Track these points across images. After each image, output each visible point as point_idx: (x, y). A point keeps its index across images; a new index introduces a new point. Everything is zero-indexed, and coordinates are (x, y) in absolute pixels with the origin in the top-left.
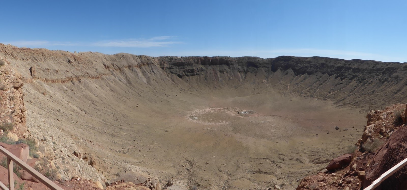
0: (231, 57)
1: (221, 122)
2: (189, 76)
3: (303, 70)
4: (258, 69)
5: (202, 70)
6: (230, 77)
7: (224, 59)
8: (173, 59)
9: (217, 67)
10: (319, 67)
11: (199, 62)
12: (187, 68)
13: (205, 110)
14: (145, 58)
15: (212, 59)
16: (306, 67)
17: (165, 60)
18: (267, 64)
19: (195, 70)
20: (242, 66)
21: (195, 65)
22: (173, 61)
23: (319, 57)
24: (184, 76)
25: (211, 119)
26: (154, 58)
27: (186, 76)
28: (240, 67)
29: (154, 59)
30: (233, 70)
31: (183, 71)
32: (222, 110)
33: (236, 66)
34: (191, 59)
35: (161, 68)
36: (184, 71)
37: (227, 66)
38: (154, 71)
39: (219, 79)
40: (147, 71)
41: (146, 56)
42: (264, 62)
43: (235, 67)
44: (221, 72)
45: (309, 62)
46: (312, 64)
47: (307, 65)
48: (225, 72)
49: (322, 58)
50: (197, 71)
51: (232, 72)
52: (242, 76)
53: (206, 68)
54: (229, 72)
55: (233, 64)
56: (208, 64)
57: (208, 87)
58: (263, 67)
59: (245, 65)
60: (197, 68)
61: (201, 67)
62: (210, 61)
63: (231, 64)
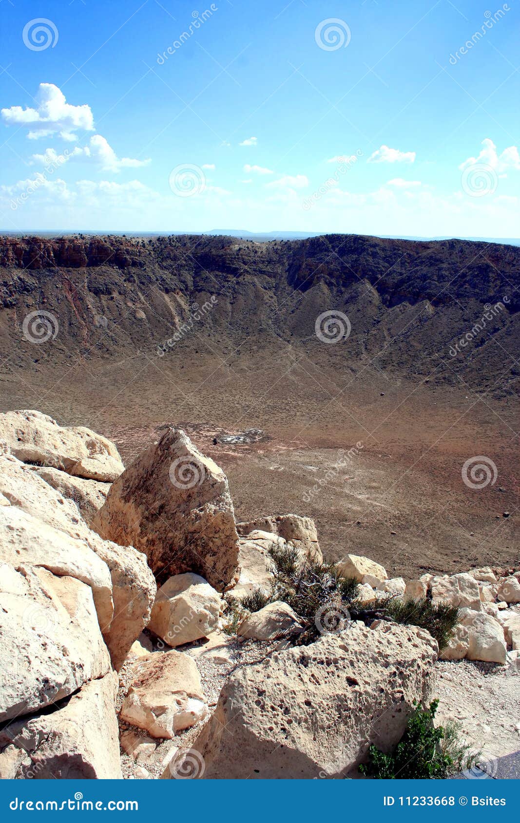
3: (414, 288)
4: (241, 279)
5: (25, 289)
6: (135, 311)
7: (108, 245)
9: (82, 277)
10: (468, 278)
11: (8, 257)
15: (56, 246)
16: (424, 278)
18: (270, 262)
20: (177, 271)
23: (468, 244)
28: (166, 275)
30: (143, 283)
33: (154, 270)
37: (120, 271)
39: (93, 317)
42: (259, 254)
43: (150, 274)
44: (97, 292)
45: (434, 261)
46: (444, 266)
47: (425, 270)
48: (115, 295)
49: (480, 246)
50: (7, 293)
51: (140, 294)
52: (179, 305)
53: (39, 279)
54: (130, 292)
55: (141, 265)
56: (43, 266)
57: (61, 351)
58: (256, 275)
59: (186, 268)
60: (4, 282)
61: (20, 278)
62: (49, 256)
63: (134, 264)
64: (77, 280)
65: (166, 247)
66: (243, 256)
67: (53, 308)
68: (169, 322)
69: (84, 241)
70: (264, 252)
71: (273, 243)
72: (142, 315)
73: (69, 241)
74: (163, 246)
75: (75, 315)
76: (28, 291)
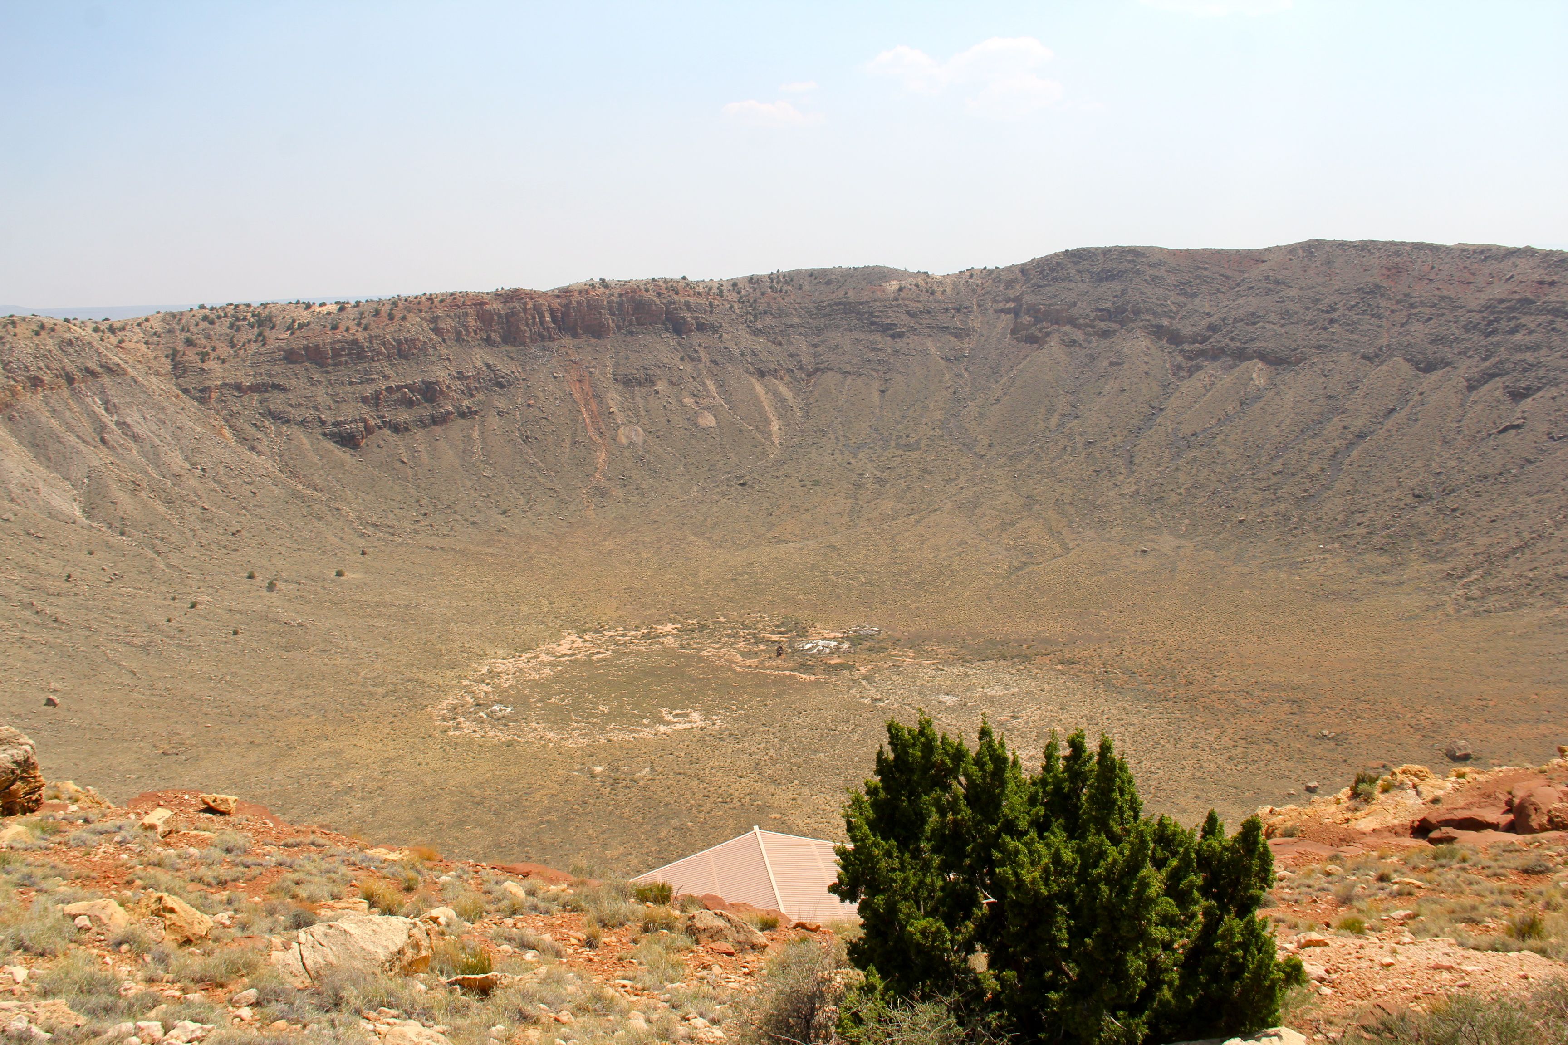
0: (691, 278)
1: (670, 718)
2: (407, 429)
3: (1233, 339)
4: (900, 344)
5: (496, 383)
6: (697, 415)
7: (651, 296)
8: (278, 321)
9: (604, 356)
11: (468, 329)
12: (386, 377)
13: (552, 654)
14: (37, 334)
15: (556, 303)
16: (1252, 319)
17: (208, 337)
18: (959, 309)
19: (448, 387)
20: (782, 337)
21: (444, 351)
22: (279, 338)
24: (369, 430)
25: (606, 709)
26: (112, 330)
27: (387, 432)
28: (760, 344)
29: (114, 340)
30: (715, 363)
31: (365, 400)
32: (669, 641)
33: (737, 337)
34: (413, 318)
35: (186, 391)
36: (375, 400)
37: (674, 343)
38: (129, 420)
39: (617, 430)
40: (70, 428)
41: (49, 323)
42: (939, 296)
43: (731, 345)
44: (627, 382)
45: (1271, 285)
46: (1292, 293)
47: (1254, 303)
48: (661, 386)
49: (1365, 247)
50: (463, 392)
51: (708, 382)
52: (782, 400)
53: (523, 365)
54: (691, 380)
55: (714, 329)
56: (532, 340)
57: (552, 493)
58: (930, 336)
59: (801, 330)
60: (458, 373)
61: (488, 366)
62: (542, 323)
63: (701, 327)
64: (594, 363)
65: (763, 294)
66: (907, 302)
67: (545, 415)
68: (761, 432)
69: (607, 292)
70: (949, 290)
71: (968, 274)
72: (708, 420)
73: (580, 292)
74: (758, 293)
75: (585, 427)
76: (502, 386)
